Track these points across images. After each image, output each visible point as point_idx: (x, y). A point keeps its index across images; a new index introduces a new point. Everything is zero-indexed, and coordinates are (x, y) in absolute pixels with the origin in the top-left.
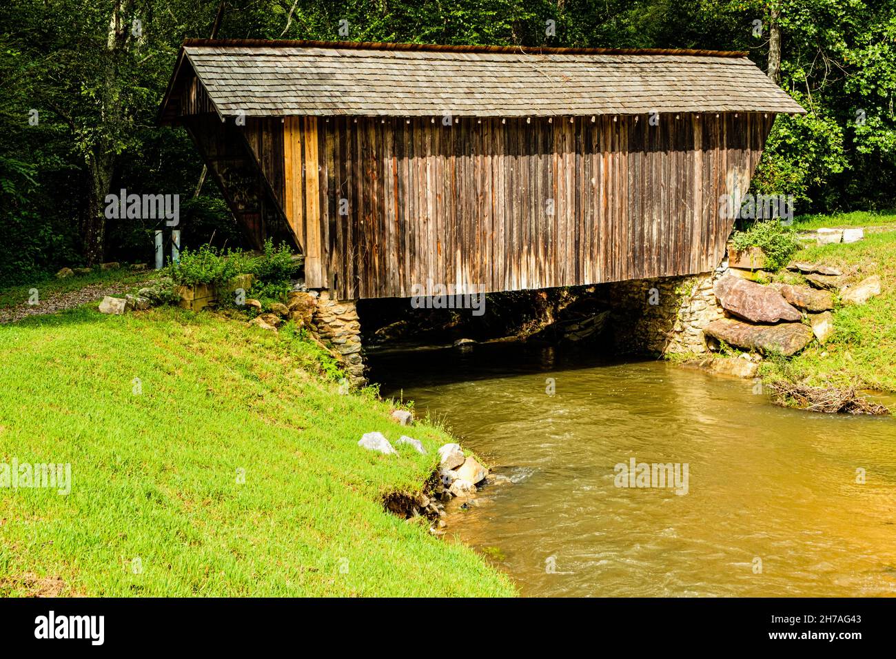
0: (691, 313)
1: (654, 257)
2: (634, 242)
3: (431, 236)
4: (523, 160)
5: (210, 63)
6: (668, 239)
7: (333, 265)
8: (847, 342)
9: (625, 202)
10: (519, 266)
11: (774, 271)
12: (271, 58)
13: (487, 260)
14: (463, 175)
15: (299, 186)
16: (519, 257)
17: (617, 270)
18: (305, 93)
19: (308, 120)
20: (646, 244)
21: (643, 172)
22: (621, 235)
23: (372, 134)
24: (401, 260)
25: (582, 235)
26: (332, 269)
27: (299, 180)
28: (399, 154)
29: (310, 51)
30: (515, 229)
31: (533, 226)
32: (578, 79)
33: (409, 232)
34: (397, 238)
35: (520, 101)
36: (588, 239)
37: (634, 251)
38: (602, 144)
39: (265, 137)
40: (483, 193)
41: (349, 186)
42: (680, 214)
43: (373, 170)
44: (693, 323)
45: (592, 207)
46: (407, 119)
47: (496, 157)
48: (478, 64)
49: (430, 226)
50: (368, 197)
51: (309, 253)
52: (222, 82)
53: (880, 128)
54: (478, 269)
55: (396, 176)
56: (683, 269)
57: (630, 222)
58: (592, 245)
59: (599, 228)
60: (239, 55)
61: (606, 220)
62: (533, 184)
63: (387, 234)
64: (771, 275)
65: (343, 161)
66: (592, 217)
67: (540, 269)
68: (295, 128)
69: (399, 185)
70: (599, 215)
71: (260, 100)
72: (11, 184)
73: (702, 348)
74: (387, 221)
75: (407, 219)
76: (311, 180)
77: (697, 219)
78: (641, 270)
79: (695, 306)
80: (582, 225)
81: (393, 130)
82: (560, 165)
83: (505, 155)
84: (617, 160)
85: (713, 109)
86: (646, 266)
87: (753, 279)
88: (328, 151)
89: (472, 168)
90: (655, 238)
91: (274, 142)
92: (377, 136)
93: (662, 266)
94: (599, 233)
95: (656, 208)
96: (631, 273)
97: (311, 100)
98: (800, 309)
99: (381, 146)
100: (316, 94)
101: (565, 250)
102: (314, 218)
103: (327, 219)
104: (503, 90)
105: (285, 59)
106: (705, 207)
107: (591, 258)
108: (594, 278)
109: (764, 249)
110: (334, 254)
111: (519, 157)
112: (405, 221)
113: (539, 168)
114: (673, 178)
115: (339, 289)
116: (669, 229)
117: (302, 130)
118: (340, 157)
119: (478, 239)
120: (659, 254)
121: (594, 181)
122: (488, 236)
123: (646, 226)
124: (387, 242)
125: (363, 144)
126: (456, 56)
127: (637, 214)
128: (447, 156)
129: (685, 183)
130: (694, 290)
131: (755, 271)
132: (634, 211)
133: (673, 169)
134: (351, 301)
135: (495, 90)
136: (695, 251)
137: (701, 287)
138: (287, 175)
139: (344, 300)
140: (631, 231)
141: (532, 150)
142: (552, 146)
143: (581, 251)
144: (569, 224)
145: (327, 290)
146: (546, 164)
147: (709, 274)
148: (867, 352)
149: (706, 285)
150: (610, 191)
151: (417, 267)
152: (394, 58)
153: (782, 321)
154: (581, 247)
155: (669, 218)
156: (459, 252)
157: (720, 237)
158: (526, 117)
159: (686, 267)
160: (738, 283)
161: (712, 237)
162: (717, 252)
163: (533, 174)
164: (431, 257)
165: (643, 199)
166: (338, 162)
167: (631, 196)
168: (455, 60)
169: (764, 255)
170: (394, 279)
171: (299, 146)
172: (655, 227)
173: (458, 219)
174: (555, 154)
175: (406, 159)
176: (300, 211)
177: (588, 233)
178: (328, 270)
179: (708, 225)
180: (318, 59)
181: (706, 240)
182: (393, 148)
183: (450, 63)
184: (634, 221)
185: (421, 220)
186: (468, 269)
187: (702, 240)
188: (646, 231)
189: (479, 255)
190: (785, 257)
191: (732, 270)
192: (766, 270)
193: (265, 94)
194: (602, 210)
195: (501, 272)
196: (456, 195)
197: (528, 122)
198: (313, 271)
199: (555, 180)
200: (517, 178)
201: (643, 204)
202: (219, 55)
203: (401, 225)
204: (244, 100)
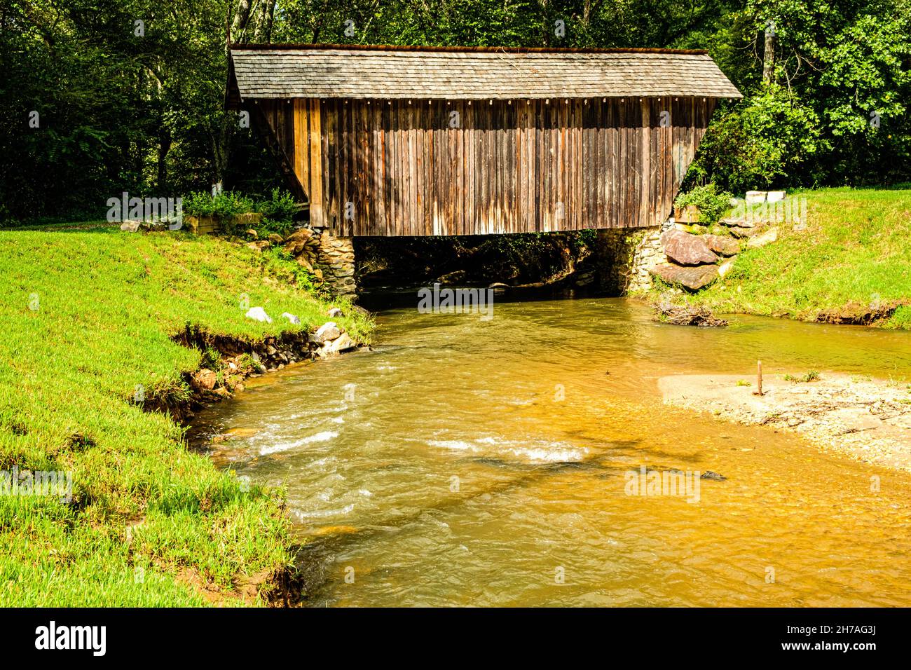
0: (642, 258)
1: (607, 212)
2: (588, 200)
3: (413, 191)
4: (491, 133)
5: (246, 61)
6: (619, 198)
7: (333, 208)
8: (740, 278)
9: (580, 168)
10: (487, 216)
11: (707, 225)
12: (294, 57)
13: (460, 210)
14: (439, 144)
15: (306, 151)
16: (487, 208)
17: (574, 222)
18: (311, 82)
19: (313, 102)
20: (599, 201)
21: (596, 145)
22: (576, 194)
23: (364, 112)
24: (387, 208)
25: (542, 193)
26: (331, 213)
27: (306, 146)
28: (386, 127)
29: (327, 52)
30: (483, 187)
31: (499, 185)
32: (545, 72)
33: (393, 187)
34: (384, 191)
35: (487, 88)
36: (547, 196)
37: (588, 206)
38: (559, 122)
39: (279, 114)
40: (456, 159)
41: (345, 151)
42: (630, 179)
43: (365, 140)
44: (644, 266)
45: (551, 171)
46: (389, 101)
47: (467, 131)
48: (464, 60)
49: (412, 183)
50: (361, 160)
51: (313, 201)
52: (250, 75)
53: (851, 114)
54: (452, 216)
55: (384, 144)
56: (633, 223)
57: (585, 183)
58: (551, 201)
59: (557, 188)
60: (271, 55)
61: (564, 182)
62: (499, 152)
63: (376, 188)
64: (705, 228)
65: (341, 132)
66: (551, 179)
67: (505, 218)
68: (303, 108)
69: (386, 151)
70: (557, 178)
71: (274, 87)
72: (87, 145)
73: (649, 286)
74: (376, 178)
75: (393, 177)
76: (315, 147)
77: (645, 183)
78: (595, 221)
79: (645, 253)
80: (541, 185)
81: (382, 110)
82: (523, 138)
83: (475, 129)
84: (573, 135)
85: (655, 94)
86: (599, 219)
87: (690, 231)
88: (329, 124)
89: (447, 139)
90: (607, 197)
91: (286, 118)
92: (368, 114)
93: (614, 220)
94: (557, 192)
95: (608, 173)
96: (586, 224)
97: (315, 87)
98: (718, 254)
99: (371, 121)
100: (320, 82)
101: (527, 205)
102: (318, 175)
103: (327, 175)
104: (476, 80)
105: (305, 58)
106: (653, 173)
107: (550, 211)
108: (552, 226)
109: (699, 207)
110: (333, 202)
111: (487, 131)
112: (391, 179)
113: (505, 140)
114: (624, 149)
115: (337, 228)
116: (619, 190)
117: (308, 109)
118: (338, 130)
119: (452, 193)
120: (611, 210)
121: (552, 151)
122: (460, 192)
123: (599, 187)
124: (376, 194)
125: (357, 120)
126: (447, 54)
127: (591, 178)
128: (426, 129)
129: (634, 155)
130: (645, 240)
131: (691, 224)
132: (588, 174)
133: (624, 142)
134: (348, 238)
135: (470, 80)
136: (644, 207)
137: (651, 238)
138: (296, 143)
139: (341, 237)
140: (585, 191)
141: (499, 125)
142: (515, 122)
143: (541, 206)
144: (530, 184)
145: (327, 229)
146: (510, 137)
147: (656, 227)
148: (751, 285)
149: (655, 236)
150: (567, 159)
151: (400, 213)
152: (395, 56)
153: (702, 263)
154: (541, 202)
155: (619, 181)
156: (436, 203)
157: (667, 198)
158: (489, 100)
159: (636, 221)
160: (676, 235)
161: (660, 197)
162: (663, 210)
163: (499, 145)
164: (413, 207)
165: (596, 166)
166: (337, 133)
167: (585, 163)
168: (445, 58)
169: (699, 212)
170: (382, 221)
171: (305, 121)
172: (607, 188)
173: (435, 178)
174: (519, 129)
175: (392, 131)
176: (306, 169)
177: (547, 191)
178: (328, 214)
179: (656, 188)
180: (332, 57)
181: (653, 199)
182: (382, 123)
183: (440, 60)
184: (588, 183)
185: (404, 179)
186: (443, 217)
187: (650, 200)
188: (599, 191)
189: (452, 206)
190: (717, 213)
191: (677, 224)
192: (701, 224)
193: (280, 83)
194: (560, 173)
195: (472, 220)
196: (434, 160)
197: (491, 103)
198: (316, 214)
199: (518, 150)
200: (485, 148)
201: (596, 170)
202: (255, 55)
203: (387, 180)
204: (262, 86)
